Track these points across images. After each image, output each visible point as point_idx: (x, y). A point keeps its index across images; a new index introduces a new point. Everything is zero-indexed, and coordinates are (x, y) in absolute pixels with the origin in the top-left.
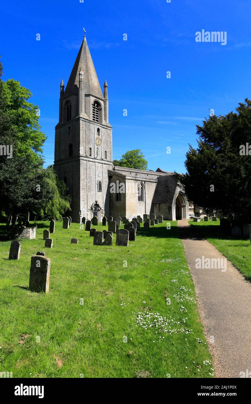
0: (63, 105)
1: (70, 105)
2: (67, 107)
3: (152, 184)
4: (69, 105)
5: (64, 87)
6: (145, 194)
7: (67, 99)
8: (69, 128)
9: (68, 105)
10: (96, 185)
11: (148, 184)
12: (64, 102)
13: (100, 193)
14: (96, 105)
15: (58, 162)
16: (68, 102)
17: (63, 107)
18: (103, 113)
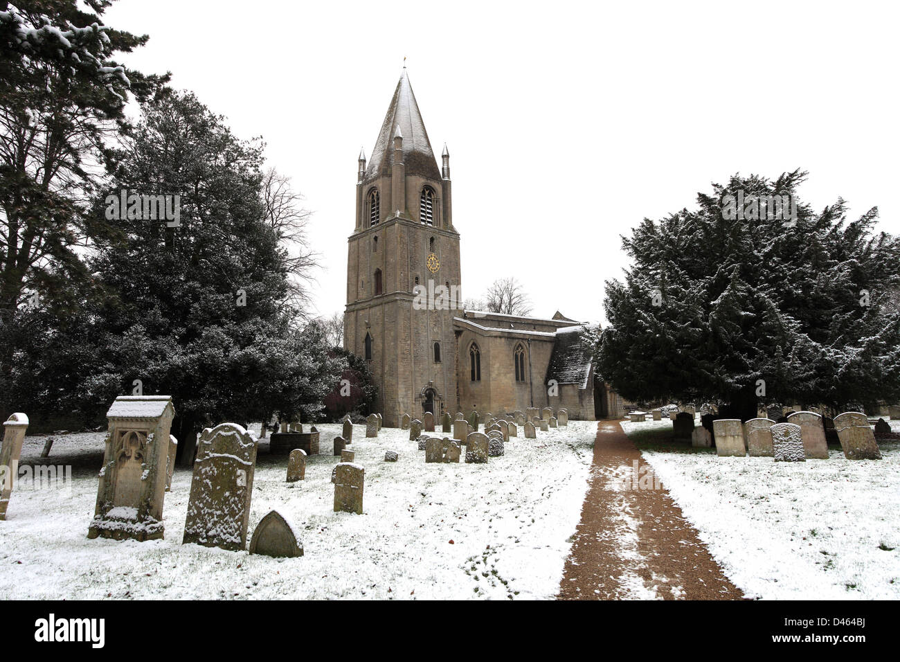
0: (364, 194)
1: (377, 195)
2: (371, 198)
3: (545, 346)
4: (375, 194)
5: (365, 161)
6: (530, 365)
7: (372, 183)
8: (376, 238)
9: (373, 196)
10: (430, 349)
11: (535, 345)
12: (365, 190)
13: (438, 366)
14: (427, 192)
15: (353, 307)
16: (372, 189)
17: (363, 199)
18: (441, 207)
